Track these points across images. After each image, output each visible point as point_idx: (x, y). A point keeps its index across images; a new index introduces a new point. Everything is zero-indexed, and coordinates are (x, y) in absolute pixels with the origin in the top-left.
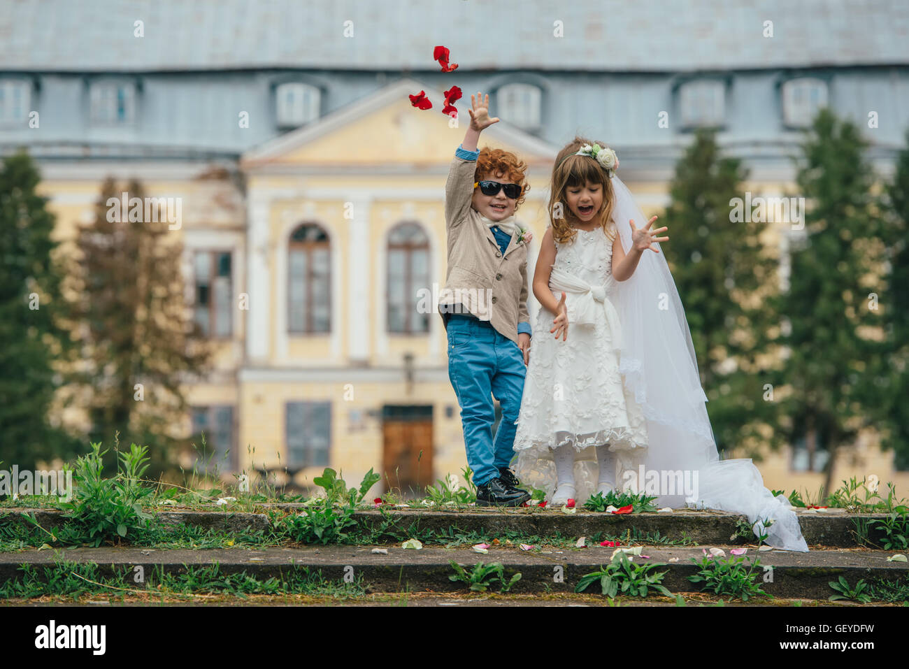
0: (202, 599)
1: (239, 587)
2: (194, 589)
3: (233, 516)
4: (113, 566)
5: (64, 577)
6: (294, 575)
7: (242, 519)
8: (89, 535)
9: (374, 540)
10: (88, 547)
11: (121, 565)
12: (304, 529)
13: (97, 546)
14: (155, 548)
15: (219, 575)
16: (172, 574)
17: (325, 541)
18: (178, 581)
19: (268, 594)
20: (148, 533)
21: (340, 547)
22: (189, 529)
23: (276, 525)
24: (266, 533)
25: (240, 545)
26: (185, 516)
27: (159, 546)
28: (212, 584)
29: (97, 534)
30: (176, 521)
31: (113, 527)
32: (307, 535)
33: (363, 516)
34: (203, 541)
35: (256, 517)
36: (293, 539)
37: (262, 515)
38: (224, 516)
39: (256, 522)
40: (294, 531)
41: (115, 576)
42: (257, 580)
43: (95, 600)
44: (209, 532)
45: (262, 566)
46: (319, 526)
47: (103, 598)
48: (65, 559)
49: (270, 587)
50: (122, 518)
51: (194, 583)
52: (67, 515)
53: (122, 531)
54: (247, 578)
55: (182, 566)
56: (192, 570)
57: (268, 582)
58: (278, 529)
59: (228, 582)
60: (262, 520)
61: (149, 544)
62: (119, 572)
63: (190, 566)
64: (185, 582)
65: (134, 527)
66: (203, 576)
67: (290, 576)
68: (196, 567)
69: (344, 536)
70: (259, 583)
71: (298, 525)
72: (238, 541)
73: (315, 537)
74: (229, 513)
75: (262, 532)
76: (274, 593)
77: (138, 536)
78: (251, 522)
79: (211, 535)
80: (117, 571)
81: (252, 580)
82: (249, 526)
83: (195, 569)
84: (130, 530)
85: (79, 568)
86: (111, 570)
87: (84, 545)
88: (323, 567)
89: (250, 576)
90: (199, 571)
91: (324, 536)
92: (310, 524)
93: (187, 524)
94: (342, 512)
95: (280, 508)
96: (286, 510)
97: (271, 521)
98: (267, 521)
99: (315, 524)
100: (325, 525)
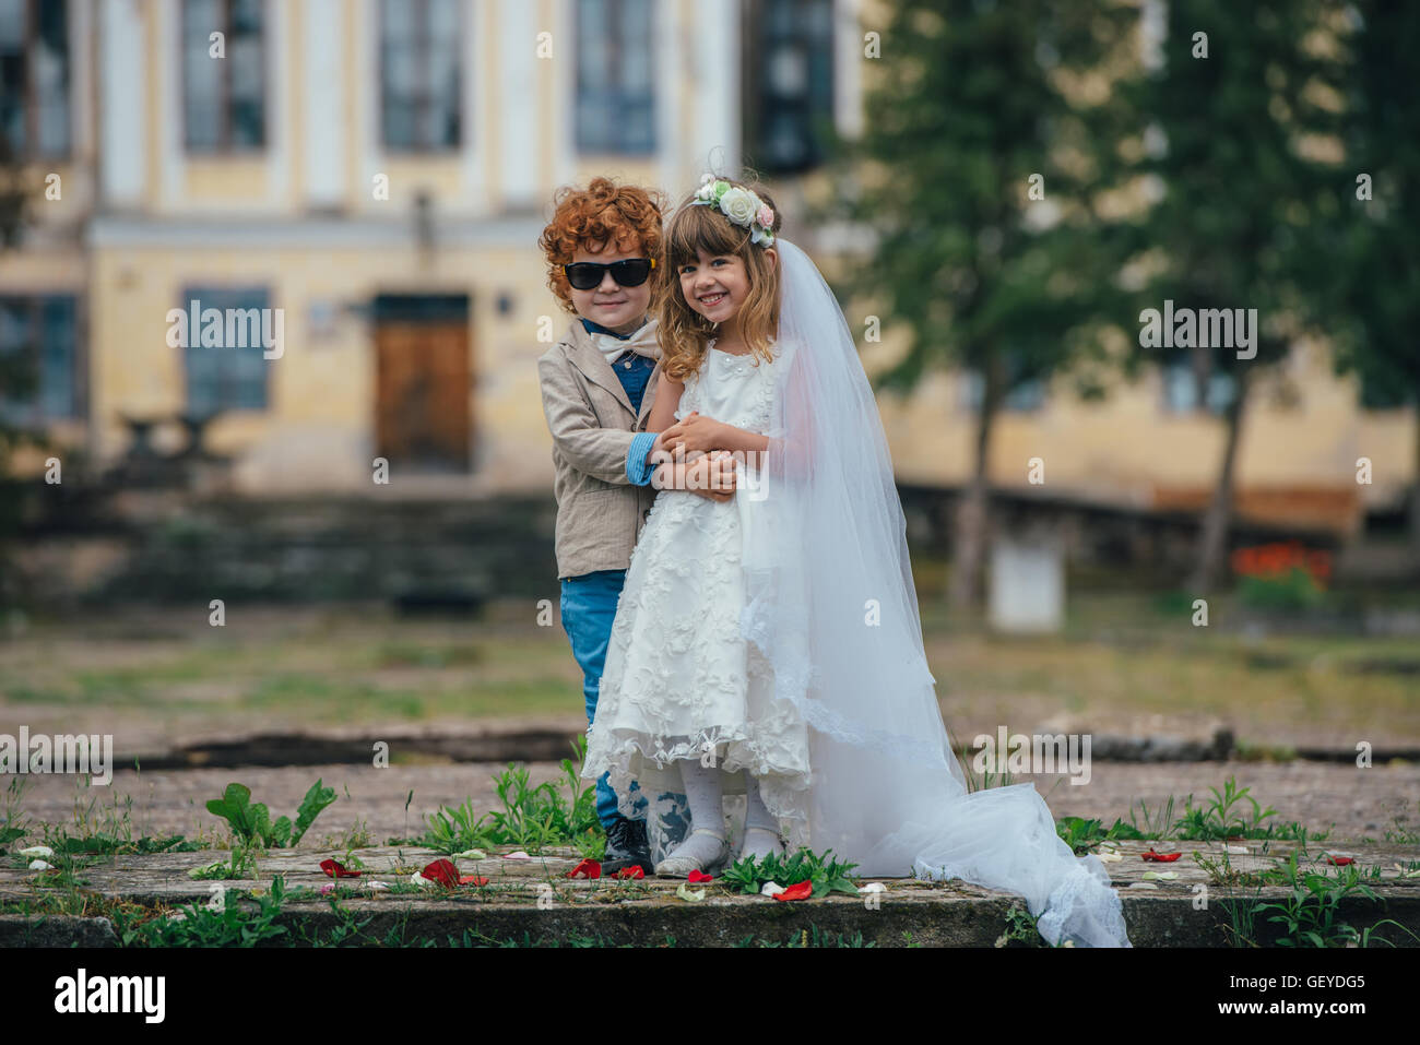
3: (43, 924)
7: (61, 929)
23: (127, 939)
35: (88, 924)
38: (22, 926)
39: (88, 935)
46: (213, 941)
58: (135, 947)
60: (98, 930)
71: (172, 937)
74: (33, 918)
78: (78, 934)
92: (193, 935)
94: (257, 908)
95: (136, 899)
96: (149, 903)
97: (119, 931)
98: (110, 932)
99: (202, 937)
100: (224, 939)
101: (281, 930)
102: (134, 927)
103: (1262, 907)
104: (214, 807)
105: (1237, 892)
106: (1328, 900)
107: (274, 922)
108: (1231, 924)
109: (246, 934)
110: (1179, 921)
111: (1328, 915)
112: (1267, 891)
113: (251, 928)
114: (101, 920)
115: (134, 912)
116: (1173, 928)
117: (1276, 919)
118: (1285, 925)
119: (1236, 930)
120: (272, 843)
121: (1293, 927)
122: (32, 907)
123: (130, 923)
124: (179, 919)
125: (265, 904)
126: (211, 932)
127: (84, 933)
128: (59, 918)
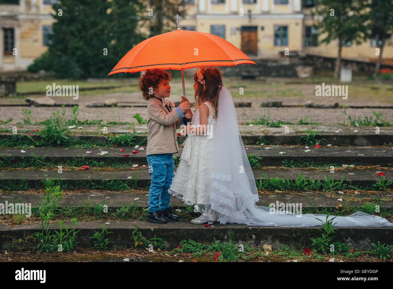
0: (78, 169)
1: (91, 165)
2: (76, 166)
3: (96, 137)
4: (51, 158)
5: (35, 161)
6: (109, 160)
7: (99, 138)
8: (49, 143)
9: (141, 144)
10: (48, 147)
11: (53, 157)
12: (118, 141)
13: (52, 146)
14: (69, 148)
15: (85, 160)
16: (69, 160)
17: (125, 145)
18: (71, 162)
19: (100, 167)
20: (68, 142)
21: (130, 147)
22: (81, 141)
23: (109, 140)
24: (106, 142)
25: (97, 147)
26: (80, 137)
27: (70, 147)
28: (82, 164)
29: (51, 143)
30: (77, 138)
31: (57, 141)
32: (119, 143)
33: (138, 137)
34: (86, 145)
35: (103, 137)
36: (115, 144)
38: (93, 137)
39: (103, 139)
40: (115, 142)
41: (52, 161)
42: (97, 162)
43: (44, 169)
44: (87, 142)
45: (99, 158)
46: (123, 140)
47: (47, 168)
48: (35, 155)
49: (101, 165)
50: (59, 138)
51: (77, 164)
52: (42, 136)
53: (59, 142)
54: (94, 162)
55: (73, 158)
56: (76, 159)
57: (100, 163)
58: (111, 141)
59: (87, 163)
60: (105, 138)
61: (68, 146)
62: (53, 159)
63: (75, 158)
64: (74, 163)
65: (63, 141)
66: (79, 161)
67: (108, 161)
68: (77, 158)
69: (131, 143)
70: (97, 163)
71: (117, 139)
72: (97, 145)
73: (121, 144)
74: (95, 136)
75: (105, 142)
76: (102, 166)
77: (65, 143)
78: (102, 139)
79: (88, 143)
80: (52, 159)
81: (95, 162)
82: (101, 140)
83: (77, 159)
84: (62, 141)
85: (40, 158)
86: (50, 159)
87: (48, 146)
88: (119, 158)
89: (95, 161)
90: (78, 159)
91: (124, 143)
92: (120, 140)
93: (81, 139)
94: (131, 135)
95: (112, 133)
96: (114, 134)
97: (108, 139)
98: (107, 138)
99: (122, 140)
100: (125, 140)
101: (135, 139)
102: (111, 138)
103: (302, 137)
104: (134, 117)
105: (299, 134)
106: (313, 136)
107: (133, 138)
108: (297, 139)
109: (128, 140)
110: (288, 139)
111: (314, 138)
112: (303, 134)
113: (129, 138)
114: (105, 136)
115: (111, 135)
116: (287, 140)
117: (305, 139)
118: (306, 140)
119: (298, 141)
120: (143, 123)
121: (307, 140)
122: (95, 134)
123: (110, 137)
124: (118, 136)
125: (132, 134)
126: (123, 139)
127: (103, 138)
128: (99, 136)
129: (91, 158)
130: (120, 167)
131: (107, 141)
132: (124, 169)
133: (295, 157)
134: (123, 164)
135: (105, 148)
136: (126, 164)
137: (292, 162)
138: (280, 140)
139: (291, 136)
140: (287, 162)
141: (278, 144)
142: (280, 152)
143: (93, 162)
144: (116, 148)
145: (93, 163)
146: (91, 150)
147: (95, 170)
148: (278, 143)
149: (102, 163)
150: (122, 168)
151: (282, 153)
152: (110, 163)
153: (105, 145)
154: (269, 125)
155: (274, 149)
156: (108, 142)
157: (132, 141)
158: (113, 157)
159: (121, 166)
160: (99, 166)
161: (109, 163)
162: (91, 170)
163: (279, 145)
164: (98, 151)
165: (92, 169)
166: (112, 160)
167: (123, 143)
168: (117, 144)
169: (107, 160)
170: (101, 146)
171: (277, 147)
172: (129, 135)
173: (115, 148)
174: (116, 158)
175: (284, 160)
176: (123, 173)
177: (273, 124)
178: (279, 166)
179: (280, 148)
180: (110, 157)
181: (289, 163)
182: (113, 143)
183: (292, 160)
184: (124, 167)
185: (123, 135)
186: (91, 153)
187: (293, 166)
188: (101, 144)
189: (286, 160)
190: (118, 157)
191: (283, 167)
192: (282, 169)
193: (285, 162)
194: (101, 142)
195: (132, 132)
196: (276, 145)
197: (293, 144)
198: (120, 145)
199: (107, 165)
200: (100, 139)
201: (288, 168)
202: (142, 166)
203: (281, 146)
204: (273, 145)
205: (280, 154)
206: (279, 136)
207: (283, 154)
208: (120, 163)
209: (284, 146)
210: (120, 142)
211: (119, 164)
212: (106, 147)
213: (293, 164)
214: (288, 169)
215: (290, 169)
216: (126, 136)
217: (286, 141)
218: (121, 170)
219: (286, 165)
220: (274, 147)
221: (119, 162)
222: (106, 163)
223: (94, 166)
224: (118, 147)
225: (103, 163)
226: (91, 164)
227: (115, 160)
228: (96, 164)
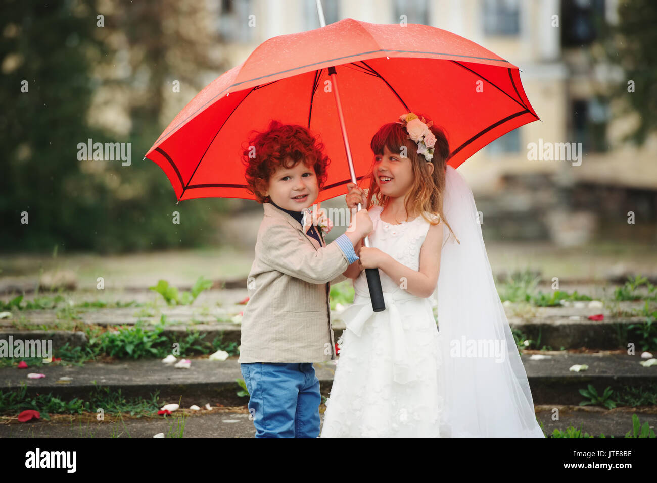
0: (8, 420)
1: (45, 408)
6: (96, 395)
9: (182, 353)
12: (117, 346)
15: (26, 396)
17: (136, 356)
19: (70, 414)
23: (92, 342)
24: (83, 350)
25: (58, 362)
28: (19, 406)
32: (119, 351)
33: (172, 332)
35: (74, 335)
36: (108, 354)
37: (80, 333)
39: (73, 340)
40: (108, 347)
42: (62, 400)
45: (66, 388)
46: (131, 343)
49: (72, 407)
51: (3, 406)
54: (53, 399)
57: (71, 403)
58: (95, 345)
59: (34, 403)
60: (79, 338)
66: (11, 399)
67: (93, 396)
68: (5, 390)
69: (154, 350)
70: (63, 404)
71: (112, 341)
73: (126, 353)
75: (79, 348)
78: (69, 340)
81: (57, 401)
82: (67, 344)
83: (4, 393)
88: (124, 388)
89: (55, 397)
90: (8, 394)
92: (123, 341)
94: (153, 328)
95: (99, 325)
96: (104, 326)
97: (88, 338)
98: (84, 338)
99: (126, 340)
100: (136, 342)
101: (164, 338)
102: (97, 336)
103: (631, 327)
105: (621, 320)
107: (161, 334)
108: (616, 334)
109: (145, 339)
112: (635, 319)
113: (149, 337)
115: (96, 329)
116: (589, 336)
117: (639, 331)
118: (642, 335)
119: (619, 338)
120: (178, 304)
121: (647, 335)
122: (50, 328)
123: (95, 335)
124: (116, 333)
125: (157, 326)
126: (131, 339)
127: (72, 338)
128: (61, 332)
129: (45, 390)
130: (128, 412)
131: (84, 345)
132: (139, 416)
133: (615, 378)
134: (135, 403)
135: (80, 364)
136: (145, 403)
137: (608, 392)
138: (567, 336)
139: (599, 326)
140: (593, 392)
141: (562, 348)
142: (571, 366)
143: (49, 401)
144: (111, 363)
145: (49, 405)
146: (42, 371)
147: (58, 422)
148: (563, 345)
149: (76, 403)
150: (132, 414)
151: (576, 368)
152: (99, 403)
153: (80, 357)
154: (532, 301)
155: (555, 360)
156: (88, 350)
157: (154, 345)
158: (106, 386)
159: (129, 409)
160: (67, 411)
161: (96, 402)
162: (47, 422)
163: (565, 349)
164: (61, 373)
165: (48, 420)
166: (105, 393)
167: (130, 349)
168: (113, 352)
169: (91, 393)
170: (70, 361)
171: (562, 356)
172: (148, 328)
173: (107, 363)
174: (114, 388)
175: (586, 388)
176: (139, 426)
177: (543, 299)
178: (573, 404)
179: (570, 357)
180: (100, 384)
181: (601, 394)
182: (102, 350)
183: (609, 388)
184: (139, 410)
185: (130, 328)
186: (41, 378)
187: (612, 405)
188: (69, 354)
189: (590, 387)
190: (122, 383)
191: (582, 406)
192: (580, 410)
193: (589, 393)
194: (67, 350)
195: (155, 321)
196: (556, 349)
197: (605, 348)
198: (121, 355)
199: (91, 408)
200: (66, 339)
201: (597, 409)
202: (188, 407)
203: (571, 353)
204: (548, 349)
205: (573, 372)
206: (564, 327)
207: (581, 371)
208: (128, 402)
209: (581, 352)
210: (123, 347)
211: (123, 405)
212: (82, 360)
213: (611, 398)
214: (598, 412)
215: (603, 412)
216: (139, 331)
217: (586, 340)
218: (131, 419)
219: (593, 401)
220: (553, 355)
221: (125, 398)
222: (88, 403)
223: (53, 410)
224: (117, 361)
225: (80, 401)
226: (44, 405)
227: (114, 393)
228: (60, 407)
